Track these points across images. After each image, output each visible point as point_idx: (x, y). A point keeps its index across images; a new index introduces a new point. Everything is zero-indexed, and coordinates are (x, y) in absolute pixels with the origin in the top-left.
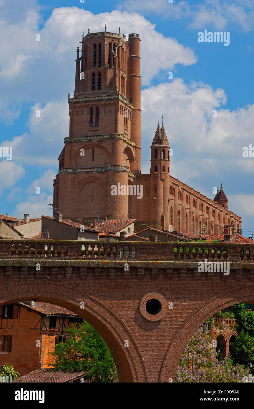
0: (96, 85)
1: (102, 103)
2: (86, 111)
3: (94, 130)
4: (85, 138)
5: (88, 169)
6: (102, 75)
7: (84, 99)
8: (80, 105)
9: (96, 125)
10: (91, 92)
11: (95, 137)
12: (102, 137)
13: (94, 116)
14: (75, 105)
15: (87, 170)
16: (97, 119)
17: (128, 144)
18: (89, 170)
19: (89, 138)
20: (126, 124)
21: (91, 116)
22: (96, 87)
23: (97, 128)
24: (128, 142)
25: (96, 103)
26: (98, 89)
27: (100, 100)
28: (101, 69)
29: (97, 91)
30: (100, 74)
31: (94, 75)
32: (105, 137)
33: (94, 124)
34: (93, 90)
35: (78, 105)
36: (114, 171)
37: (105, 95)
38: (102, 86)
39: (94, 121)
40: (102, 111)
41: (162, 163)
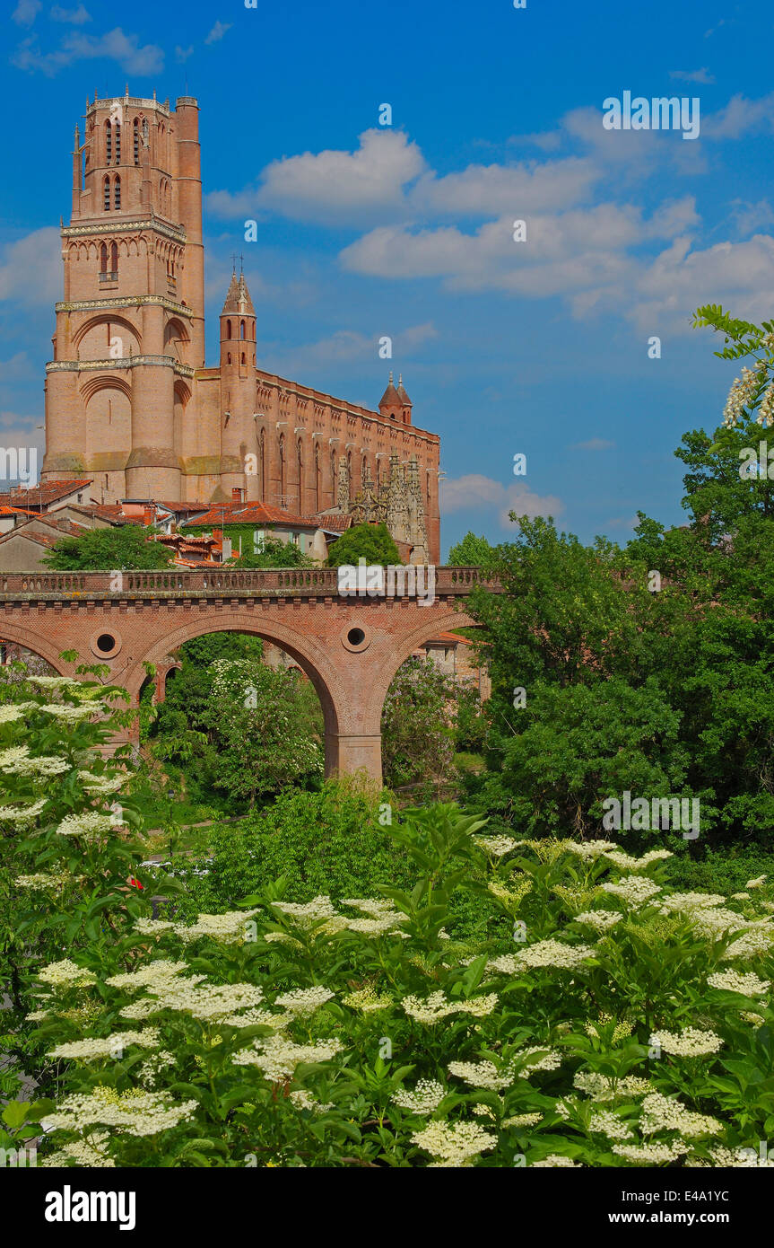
0: (112, 200)
1: (122, 236)
2: (94, 252)
3: (109, 287)
4: (93, 304)
5: (99, 361)
6: (122, 182)
7: (89, 229)
8: (82, 239)
9: (113, 279)
10: (104, 214)
11: (111, 302)
12: (123, 301)
13: (109, 262)
14: (74, 240)
15: (98, 365)
16: (115, 267)
17: (175, 312)
18: (101, 364)
19: (99, 304)
20: (171, 274)
21: (104, 259)
22: (113, 205)
23: (114, 284)
24: (175, 309)
25: (112, 236)
26: (117, 209)
27: (119, 232)
28: (118, 170)
29: (115, 213)
30: (118, 179)
31: (107, 180)
32: (129, 301)
33: (109, 277)
34: (106, 210)
35: (79, 239)
36: (144, 365)
37: (128, 220)
38: (123, 203)
39: (109, 270)
40: (122, 250)
41: (241, 348)
